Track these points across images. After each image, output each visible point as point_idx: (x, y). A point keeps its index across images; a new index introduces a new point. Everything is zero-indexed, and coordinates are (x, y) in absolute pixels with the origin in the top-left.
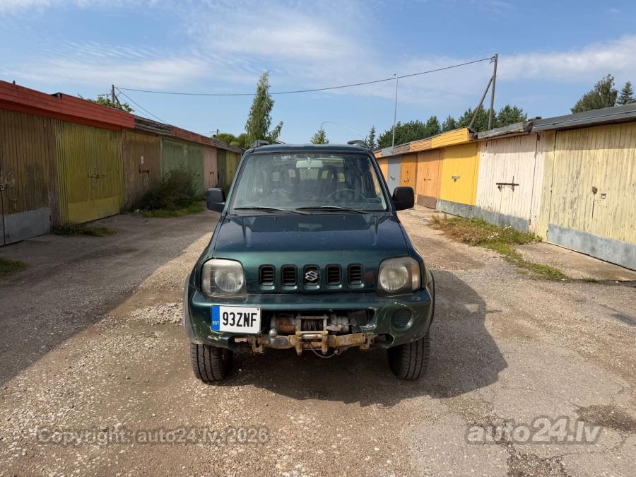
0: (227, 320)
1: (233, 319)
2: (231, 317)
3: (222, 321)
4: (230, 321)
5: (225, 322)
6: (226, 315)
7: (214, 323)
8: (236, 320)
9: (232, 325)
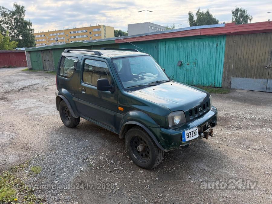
0: (188, 136)
1: (191, 135)
2: (189, 134)
3: (186, 137)
4: (190, 136)
5: (188, 137)
6: (188, 134)
7: (183, 139)
8: (192, 134)
9: (190, 137)
